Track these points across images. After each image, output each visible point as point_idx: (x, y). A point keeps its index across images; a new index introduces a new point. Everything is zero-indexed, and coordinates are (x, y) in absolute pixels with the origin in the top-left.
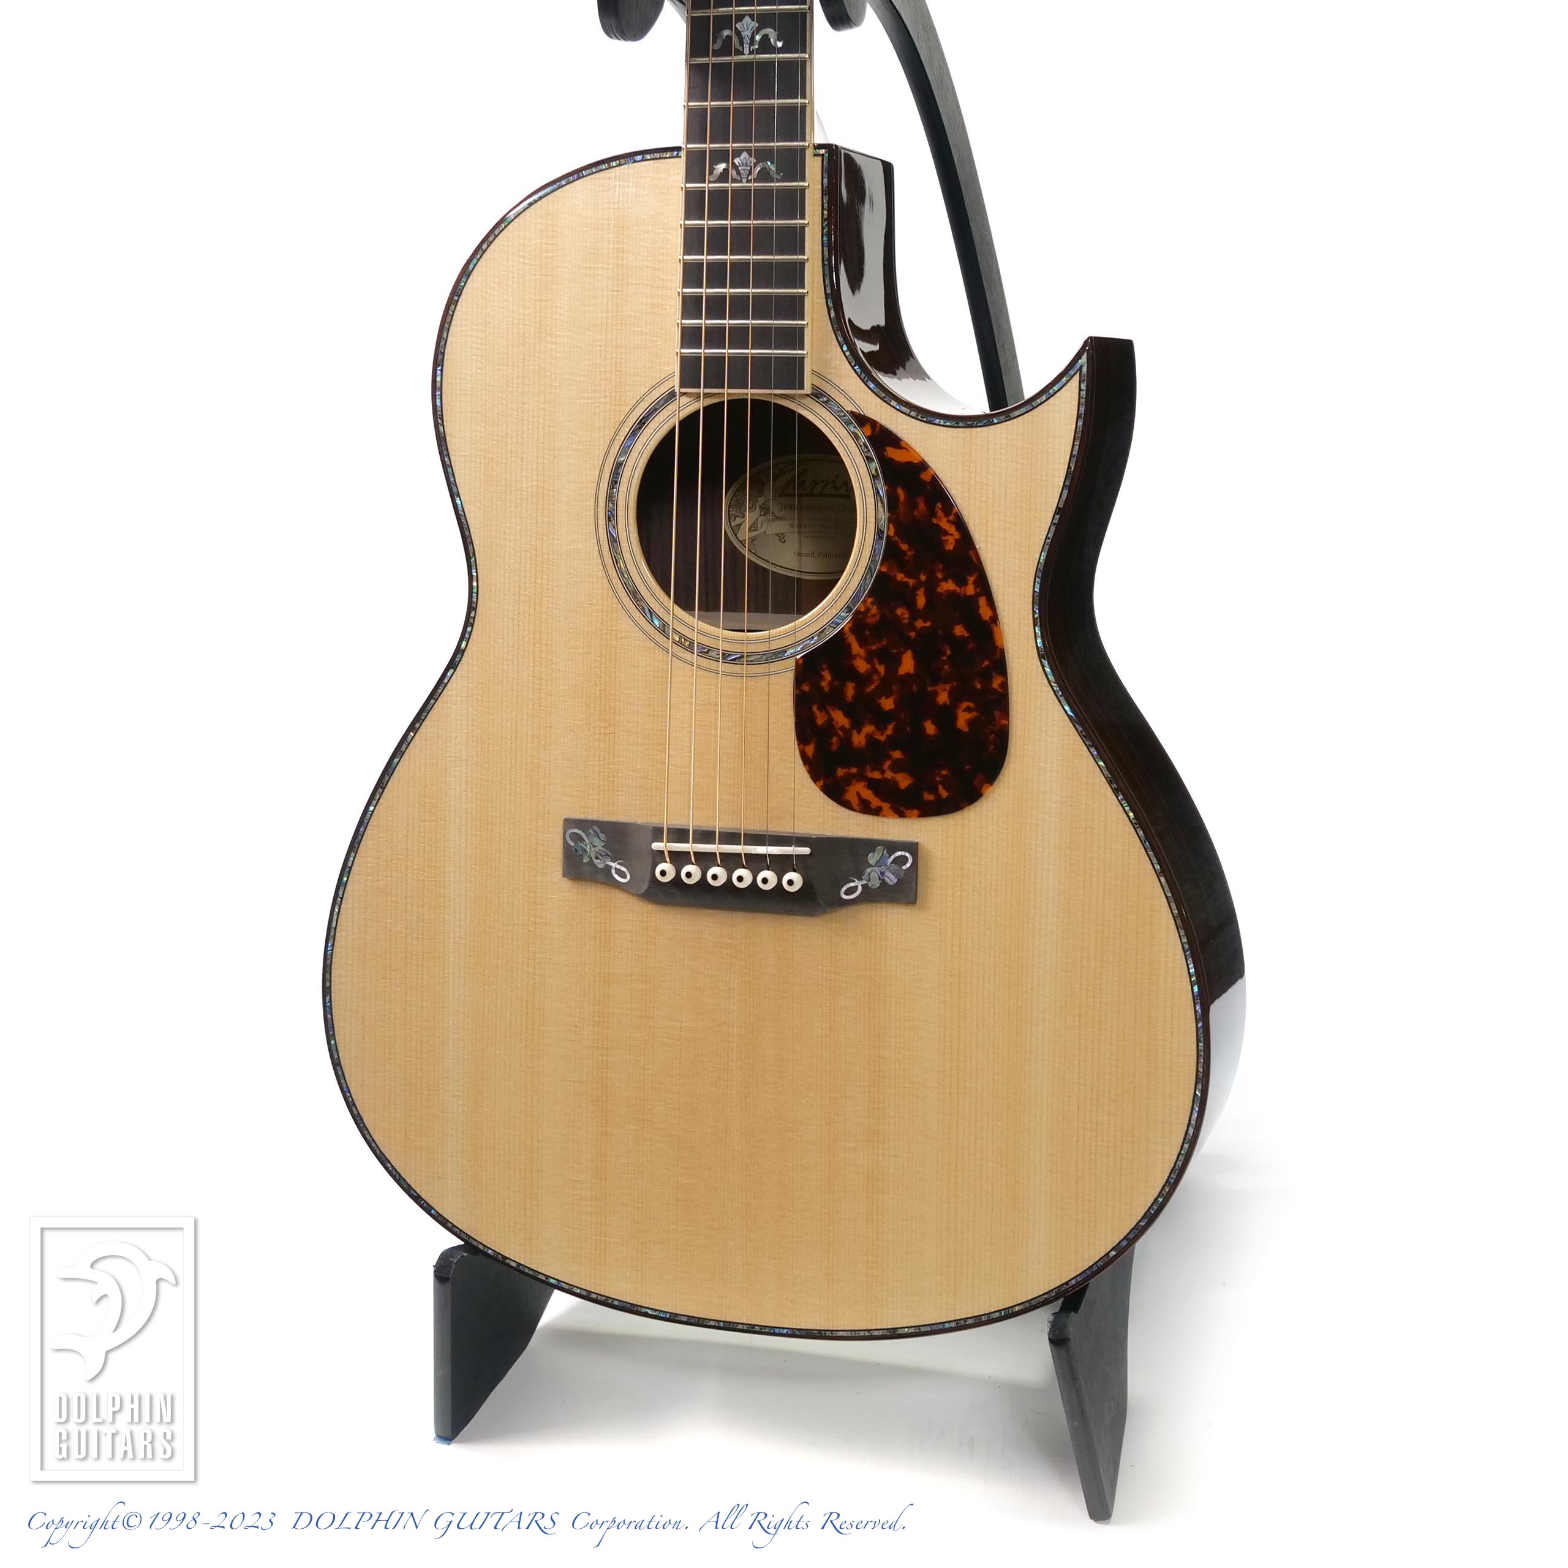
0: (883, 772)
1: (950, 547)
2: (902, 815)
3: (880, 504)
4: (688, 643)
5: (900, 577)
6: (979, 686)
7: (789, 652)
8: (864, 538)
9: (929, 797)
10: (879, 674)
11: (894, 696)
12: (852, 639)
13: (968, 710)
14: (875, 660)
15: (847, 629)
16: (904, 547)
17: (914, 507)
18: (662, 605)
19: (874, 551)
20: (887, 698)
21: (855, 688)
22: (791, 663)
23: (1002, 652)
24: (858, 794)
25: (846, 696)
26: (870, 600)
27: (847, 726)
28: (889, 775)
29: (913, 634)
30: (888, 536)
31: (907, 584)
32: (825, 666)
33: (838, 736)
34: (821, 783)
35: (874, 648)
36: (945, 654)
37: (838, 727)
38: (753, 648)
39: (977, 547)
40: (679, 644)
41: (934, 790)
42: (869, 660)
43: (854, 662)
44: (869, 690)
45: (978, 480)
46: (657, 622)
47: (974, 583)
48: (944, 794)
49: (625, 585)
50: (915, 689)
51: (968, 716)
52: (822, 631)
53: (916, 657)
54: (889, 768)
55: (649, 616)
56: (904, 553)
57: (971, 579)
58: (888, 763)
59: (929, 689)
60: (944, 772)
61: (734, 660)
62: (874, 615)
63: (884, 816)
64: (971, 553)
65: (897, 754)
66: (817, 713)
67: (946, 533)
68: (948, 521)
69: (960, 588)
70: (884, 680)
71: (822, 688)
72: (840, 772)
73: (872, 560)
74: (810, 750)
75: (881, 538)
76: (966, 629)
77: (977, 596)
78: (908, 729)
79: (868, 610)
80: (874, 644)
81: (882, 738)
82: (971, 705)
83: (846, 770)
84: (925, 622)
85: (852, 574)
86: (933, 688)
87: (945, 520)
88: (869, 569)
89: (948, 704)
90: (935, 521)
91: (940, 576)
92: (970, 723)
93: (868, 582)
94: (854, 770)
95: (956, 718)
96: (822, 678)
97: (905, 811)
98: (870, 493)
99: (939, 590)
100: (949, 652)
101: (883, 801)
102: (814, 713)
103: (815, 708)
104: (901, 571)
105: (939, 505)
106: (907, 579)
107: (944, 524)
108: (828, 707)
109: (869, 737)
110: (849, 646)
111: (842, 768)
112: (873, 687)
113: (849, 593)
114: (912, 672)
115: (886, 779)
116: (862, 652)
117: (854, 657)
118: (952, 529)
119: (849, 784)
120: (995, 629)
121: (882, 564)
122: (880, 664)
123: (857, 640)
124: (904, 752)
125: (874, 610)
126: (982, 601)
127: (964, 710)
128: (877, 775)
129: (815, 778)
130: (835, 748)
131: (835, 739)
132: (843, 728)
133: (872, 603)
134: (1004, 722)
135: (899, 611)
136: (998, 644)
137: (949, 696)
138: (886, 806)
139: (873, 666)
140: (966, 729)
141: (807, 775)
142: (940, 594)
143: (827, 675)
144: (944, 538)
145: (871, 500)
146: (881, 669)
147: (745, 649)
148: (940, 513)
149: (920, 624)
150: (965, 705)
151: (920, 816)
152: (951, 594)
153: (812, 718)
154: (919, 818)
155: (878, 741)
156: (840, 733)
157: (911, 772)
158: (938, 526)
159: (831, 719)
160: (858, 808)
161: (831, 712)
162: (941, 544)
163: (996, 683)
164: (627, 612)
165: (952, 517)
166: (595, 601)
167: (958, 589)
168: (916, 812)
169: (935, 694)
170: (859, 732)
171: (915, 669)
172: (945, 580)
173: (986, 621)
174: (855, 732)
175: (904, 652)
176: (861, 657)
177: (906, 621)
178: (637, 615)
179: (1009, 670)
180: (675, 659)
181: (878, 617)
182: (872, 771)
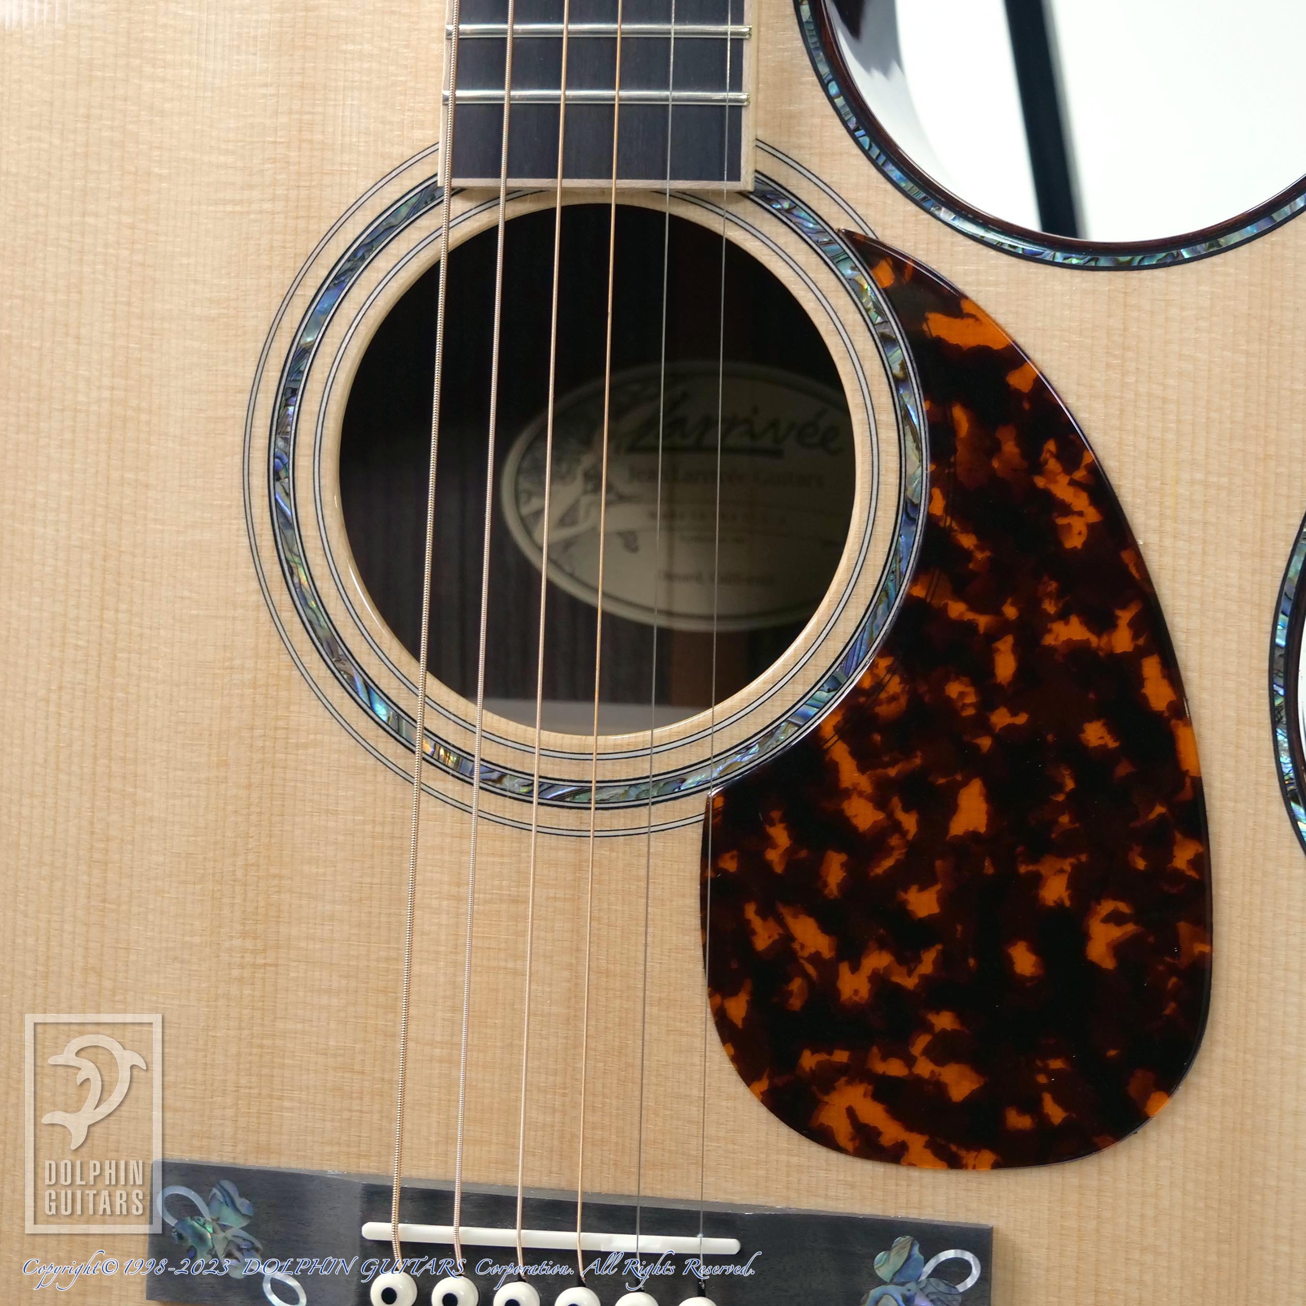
0: (910, 1061)
1: (1075, 541)
2: (954, 1163)
3: (909, 438)
4: (453, 758)
5: (957, 609)
6: (1141, 864)
7: (691, 782)
8: (872, 521)
9: (1018, 1121)
10: (903, 833)
11: (939, 887)
12: (840, 753)
13: (1115, 918)
14: (896, 801)
15: (828, 731)
16: (968, 541)
17: (996, 448)
18: (394, 670)
19: (894, 553)
20: (922, 889)
21: (843, 865)
22: (696, 806)
23: (1198, 785)
24: (851, 1113)
25: (825, 884)
26: (884, 663)
27: (827, 954)
28: (924, 1068)
29: (985, 743)
30: (930, 517)
31: (971, 627)
32: (776, 814)
33: (806, 976)
34: (763, 1085)
35: (892, 772)
36: (1060, 788)
37: (806, 954)
38: (609, 771)
39: (1140, 542)
40: (430, 760)
41: (1033, 1107)
42: (880, 801)
43: (845, 805)
44: (879, 871)
45: (1143, 389)
46: (381, 711)
47: (1131, 625)
48: (1055, 1113)
49: (310, 626)
50: (988, 868)
51: (1115, 933)
52: (769, 732)
53: (991, 796)
54: (926, 1052)
55: (364, 695)
56: (967, 555)
57: (1125, 617)
58: (921, 1042)
59: (1023, 869)
60: (1056, 1064)
61: (561, 798)
62: (893, 698)
63: (911, 1165)
64: (1126, 556)
65: (944, 1021)
66: (757, 923)
67: (1066, 509)
68: (1073, 483)
69: (1099, 635)
70: (913, 847)
71: (768, 866)
72: (809, 1060)
73: (891, 572)
74: (738, 1008)
75: (913, 521)
76: (1113, 729)
77: (1139, 654)
78: (972, 962)
79: (879, 686)
80: (893, 763)
81: (910, 983)
82: (1123, 907)
83: (823, 1057)
84: (1014, 714)
85: (844, 603)
86: (1031, 868)
87: (1064, 480)
88: (883, 593)
89: (1067, 903)
90: (1040, 482)
91: (1050, 607)
92: (1118, 949)
93: (879, 620)
94: (841, 1056)
95: (1085, 937)
96: (769, 842)
97: (963, 1153)
98: (887, 417)
99: (1049, 640)
100: (1070, 785)
101: (910, 1127)
102: (748, 922)
103: (750, 911)
104: (959, 594)
105: (1051, 446)
106: (970, 616)
107: (1062, 490)
108: (784, 911)
109: (878, 980)
110: (834, 768)
111: (813, 1052)
112: (888, 863)
113: (836, 645)
114: (983, 830)
115: (918, 1079)
116: (864, 783)
117: (847, 794)
118: (1080, 501)
119: (829, 1087)
120: (1181, 732)
121: (915, 580)
122: (907, 809)
123: (854, 754)
124: (960, 1016)
125: (894, 685)
126: (1151, 667)
127: (1108, 919)
128: (895, 1068)
129: (748, 1075)
130: (796, 1003)
131: (796, 985)
132: (816, 958)
133: (891, 670)
134: (1199, 948)
135: (954, 689)
136: (1188, 765)
137: (1068, 888)
138: (916, 1142)
139: (890, 815)
140: (1109, 964)
141: (729, 1068)
142: (1052, 649)
143: (780, 835)
144: (1061, 521)
145: (889, 435)
146: (909, 822)
147: (592, 773)
148: (1053, 465)
149: (1001, 718)
150: (1107, 907)
151: (997, 1166)
152: (1077, 650)
153: (746, 932)
154: (995, 1172)
155: (899, 988)
156: (810, 969)
157: (977, 1064)
158: (1047, 495)
159: (788, 938)
160: (850, 1146)
161: (790, 920)
162: (1055, 534)
163: (1182, 857)
164: (314, 687)
165: (1080, 474)
166: (237, 662)
167: (1094, 640)
168: (988, 1156)
169: (1037, 880)
170: (855, 968)
171: (989, 824)
172: (1063, 616)
173: (1158, 715)
174: (844, 968)
175: (965, 783)
176: (861, 794)
177: (970, 712)
178: (336, 694)
179: (1213, 828)
180: (424, 797)
181: (903, 701)
182: (884, 1058)
